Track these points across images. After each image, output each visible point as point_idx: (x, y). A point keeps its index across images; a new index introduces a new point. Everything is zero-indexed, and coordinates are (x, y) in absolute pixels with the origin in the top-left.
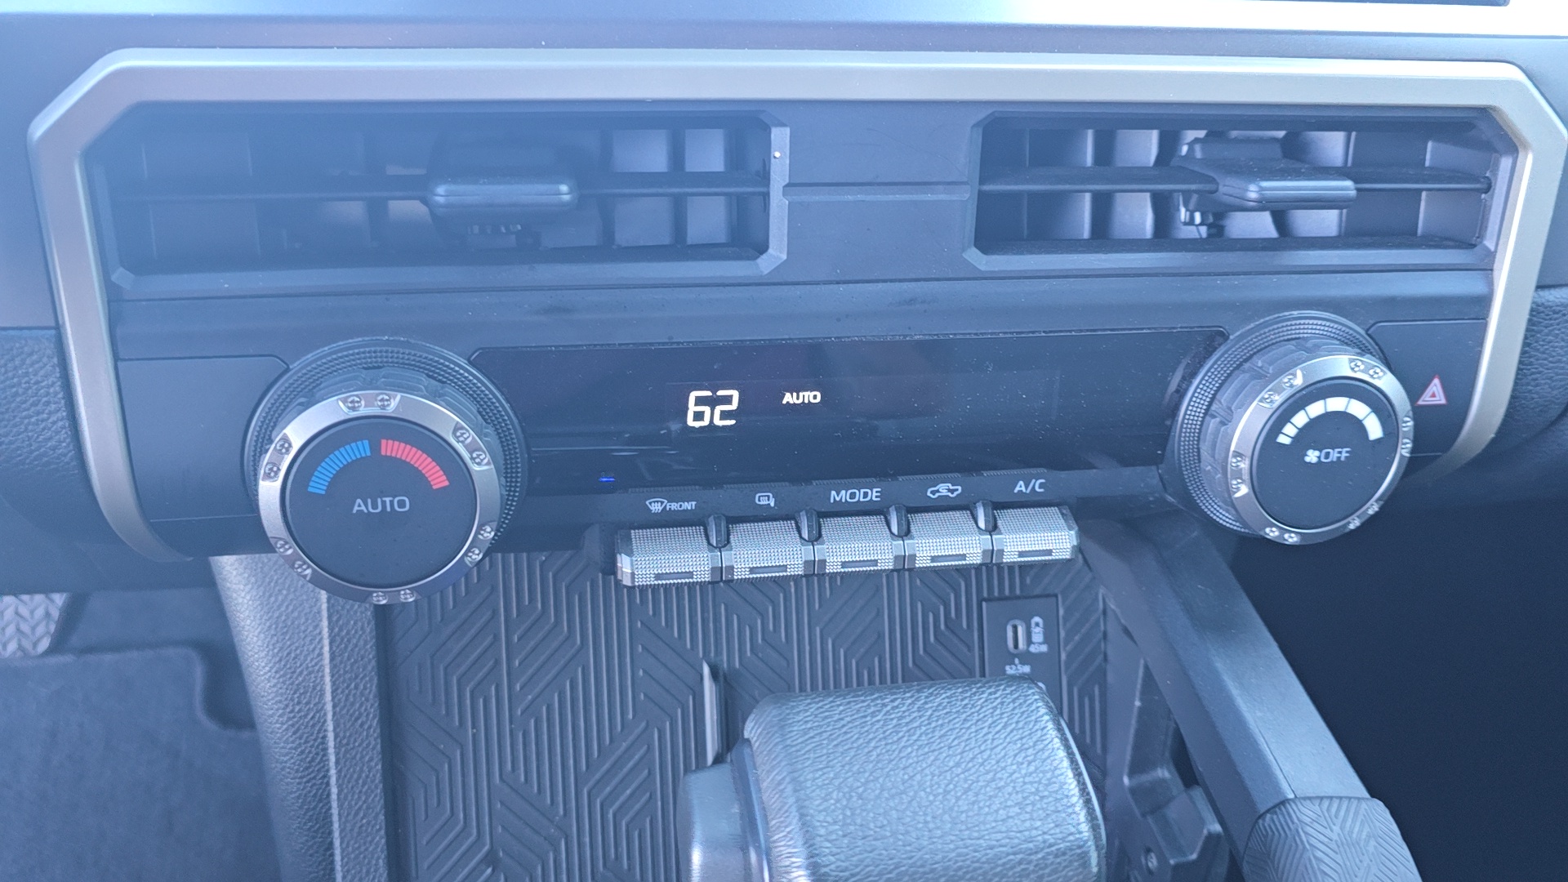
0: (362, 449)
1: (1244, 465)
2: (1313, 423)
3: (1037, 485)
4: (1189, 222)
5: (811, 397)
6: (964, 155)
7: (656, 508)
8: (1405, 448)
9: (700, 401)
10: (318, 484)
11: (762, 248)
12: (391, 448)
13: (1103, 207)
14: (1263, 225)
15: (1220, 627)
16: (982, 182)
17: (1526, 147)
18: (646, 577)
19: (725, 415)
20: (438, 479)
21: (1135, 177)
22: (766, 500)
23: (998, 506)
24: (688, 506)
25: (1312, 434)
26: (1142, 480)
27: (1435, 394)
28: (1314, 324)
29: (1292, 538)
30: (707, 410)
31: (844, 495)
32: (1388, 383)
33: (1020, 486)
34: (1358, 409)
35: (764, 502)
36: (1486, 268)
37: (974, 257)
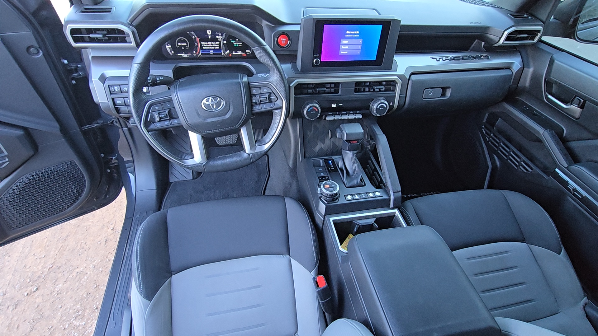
0: (312, 108)
1: (375, 109)
2: (380, 106)
3: (359, 112)
4: (372, 90)
5: (342, 104)
6: (354, 85)
7: (329, 114)
8: (388, 108)
9: (333, 105)
10: (309, 111)
11: (338, 93)
12: (314, 108)
13: (364, 89)
14: (378, 90)
15: (374, 124)
16: (355, 87)
17: (397, 83)
18: (329, 119)
19: (335, 106)
20: (317, 110)
21: (367, 86)
22: (337, 113)
23: (355, 114)
24: (331, 113)
25: (380, 107)
26: (367, 111)
27: (391, 104)
28: (381, 98)
29: (379, 116)
31: (344, 113)
32: (386, 103)
33: (357, 112)
34: (384, 105)
36: (395, 93)
37: (355, 93)
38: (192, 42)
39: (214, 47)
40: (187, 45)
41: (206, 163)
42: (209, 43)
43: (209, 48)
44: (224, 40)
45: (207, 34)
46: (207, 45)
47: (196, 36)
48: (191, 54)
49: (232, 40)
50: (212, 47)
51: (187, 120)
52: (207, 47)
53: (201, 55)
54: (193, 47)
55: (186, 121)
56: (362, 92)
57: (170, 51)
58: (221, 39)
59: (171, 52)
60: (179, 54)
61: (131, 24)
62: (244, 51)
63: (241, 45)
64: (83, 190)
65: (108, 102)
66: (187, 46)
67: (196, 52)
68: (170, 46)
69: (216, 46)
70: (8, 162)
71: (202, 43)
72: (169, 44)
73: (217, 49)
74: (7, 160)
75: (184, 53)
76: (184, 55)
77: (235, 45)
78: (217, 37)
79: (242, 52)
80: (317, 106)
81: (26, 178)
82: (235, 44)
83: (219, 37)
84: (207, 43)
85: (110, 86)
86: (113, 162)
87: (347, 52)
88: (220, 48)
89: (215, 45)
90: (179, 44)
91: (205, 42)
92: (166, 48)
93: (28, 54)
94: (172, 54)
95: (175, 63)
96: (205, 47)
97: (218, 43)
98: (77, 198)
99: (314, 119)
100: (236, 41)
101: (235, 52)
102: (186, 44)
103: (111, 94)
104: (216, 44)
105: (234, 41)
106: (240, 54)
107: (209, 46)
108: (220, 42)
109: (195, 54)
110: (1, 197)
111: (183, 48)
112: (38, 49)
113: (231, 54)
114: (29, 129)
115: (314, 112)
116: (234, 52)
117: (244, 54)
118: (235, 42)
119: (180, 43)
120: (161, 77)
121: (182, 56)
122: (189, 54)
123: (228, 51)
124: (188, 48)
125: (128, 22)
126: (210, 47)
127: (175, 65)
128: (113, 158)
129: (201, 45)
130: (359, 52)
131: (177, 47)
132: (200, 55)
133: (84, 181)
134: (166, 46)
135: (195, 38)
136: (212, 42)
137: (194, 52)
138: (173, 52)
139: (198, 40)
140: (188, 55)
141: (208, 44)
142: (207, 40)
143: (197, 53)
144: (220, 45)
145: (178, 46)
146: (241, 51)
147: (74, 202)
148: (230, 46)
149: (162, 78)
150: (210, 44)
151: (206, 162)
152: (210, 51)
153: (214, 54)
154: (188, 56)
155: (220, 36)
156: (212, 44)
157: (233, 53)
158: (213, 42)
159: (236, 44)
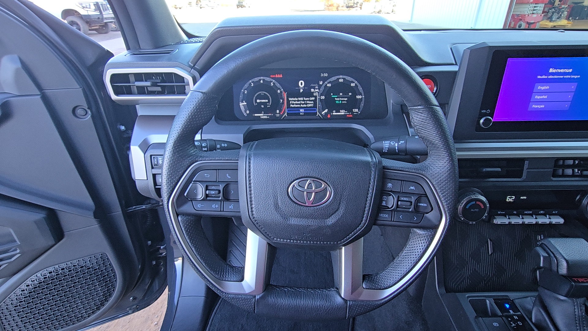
0: (474, 202)
3: (556, 212)
5: (525, 198)
7: (499, 213)
9: (509, 198)
10: (467, 207)
11: (521, 176)
12: (478, 203)
13: (563, 171)
18: (497, 223)
19: (512, 200)
20: (482, 207)
21: (569, 167)
22: (515, 212)
23: (550, 215)
24: (504, 213)
30: (510, 199)
31: (527, 212)
33: (554, 212)
35: (515, 213)
37: (552, 178)
38: (276, 98)
39: (307, 104)
40: (269, 102)
41: (260, 298)
42: (299, 99)
43: (299, 106)
44: (322, 95)
45: (299, 87)
46: (296, 102)
47: (282, 90)
48: (272, 115)
49: (333, 95)
50: (303, 104)
51: (252, 211)
52: (296, 104)
53: (287, 116)
54: (276, 104)
55: (250, 213)
56: (560, 176)
57: (244, 110)
58: (317, 93)
59: (246, 112)
60: (256, 115)
61: (193, 67)
62: (350, 110)
63: (346, 102)
64: (112, 293)
65: (147, 179)
66: (268, 104)
67: (280, 111)
68: (246, 103)
69: (309, 104)
70: (18, 253)
71: (290, 99)
72: (244, 101)
73: (310, 107)
74: (18, 251)
75: (263, 113)
76: (262, 116)
77: (337, 102)
78: (312, 90)
79: (346, 112)
80: (483, 199)
81: (41, 275)
82: (337, 100)
83: (315, 91)
84: (297, 99)
85: (153, 157)
86: (161, 252)
87: (543, 106)
88: (315, 106)
89: (308, 102)
90: (258, 101)
91: (295, 98)
92: (239, 105)
93: (74, 117)
94: (247, 114)
95: (248, 125)
96: (293, 104)
97: (314, 98)
98: (102, 305)
99: (474, 223)
100: (339, 96)
101: (336, 112)
102: (267, 101)
103: (152, 168)
104: (310, 101)
105: (336, 96)
106: (343, 114)
107: (299, 102)
108: (316, 97)
109: (279, 114)
110: (1, 304)
111: (263, 106)
112: (87, 109)
113: (330, 114)
114: (57, 211)
115: (477, 210)
116: (334, 111)
117: (349, 114)
118: (337, 98)
119: (260, 100)
120: (224, 144)
121: (260, 116)
122: (270, 115)
123: (326, 111)
124: (269, 106)
125: (190, 63)
126: (300, 104)
127: (248, 127)
128: (162, 247)
129: (288, 101)
130: (567, 106)
131: (255, 105)
132: (285, 116)
133: (115, 281)
134: (239, 103)
135: (281, 92)
136: (304, 98)
137: (278, 111)
138: (248, 112)
139: (285, 95)
140: (267, 116)
141: (298, 101)
142: (297, 94)
143: (281, 114)
144: (315, 101)
145: (257, 104)
146: (345, 110)
147: (98, 309)
148: (329, 104)
149: (226, 145)
150: (301, 100)
151: (261, 295)
152: (300, 110)
153: (305, 114)
154: (269, 117)
155: (317, 89)
156: (304, 101)
157: (333, 113)
158: (306, 98)
159: (339, 101)
